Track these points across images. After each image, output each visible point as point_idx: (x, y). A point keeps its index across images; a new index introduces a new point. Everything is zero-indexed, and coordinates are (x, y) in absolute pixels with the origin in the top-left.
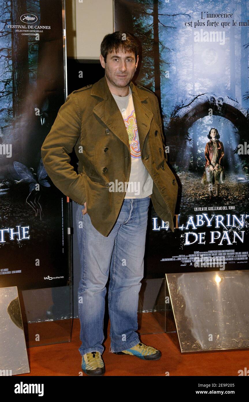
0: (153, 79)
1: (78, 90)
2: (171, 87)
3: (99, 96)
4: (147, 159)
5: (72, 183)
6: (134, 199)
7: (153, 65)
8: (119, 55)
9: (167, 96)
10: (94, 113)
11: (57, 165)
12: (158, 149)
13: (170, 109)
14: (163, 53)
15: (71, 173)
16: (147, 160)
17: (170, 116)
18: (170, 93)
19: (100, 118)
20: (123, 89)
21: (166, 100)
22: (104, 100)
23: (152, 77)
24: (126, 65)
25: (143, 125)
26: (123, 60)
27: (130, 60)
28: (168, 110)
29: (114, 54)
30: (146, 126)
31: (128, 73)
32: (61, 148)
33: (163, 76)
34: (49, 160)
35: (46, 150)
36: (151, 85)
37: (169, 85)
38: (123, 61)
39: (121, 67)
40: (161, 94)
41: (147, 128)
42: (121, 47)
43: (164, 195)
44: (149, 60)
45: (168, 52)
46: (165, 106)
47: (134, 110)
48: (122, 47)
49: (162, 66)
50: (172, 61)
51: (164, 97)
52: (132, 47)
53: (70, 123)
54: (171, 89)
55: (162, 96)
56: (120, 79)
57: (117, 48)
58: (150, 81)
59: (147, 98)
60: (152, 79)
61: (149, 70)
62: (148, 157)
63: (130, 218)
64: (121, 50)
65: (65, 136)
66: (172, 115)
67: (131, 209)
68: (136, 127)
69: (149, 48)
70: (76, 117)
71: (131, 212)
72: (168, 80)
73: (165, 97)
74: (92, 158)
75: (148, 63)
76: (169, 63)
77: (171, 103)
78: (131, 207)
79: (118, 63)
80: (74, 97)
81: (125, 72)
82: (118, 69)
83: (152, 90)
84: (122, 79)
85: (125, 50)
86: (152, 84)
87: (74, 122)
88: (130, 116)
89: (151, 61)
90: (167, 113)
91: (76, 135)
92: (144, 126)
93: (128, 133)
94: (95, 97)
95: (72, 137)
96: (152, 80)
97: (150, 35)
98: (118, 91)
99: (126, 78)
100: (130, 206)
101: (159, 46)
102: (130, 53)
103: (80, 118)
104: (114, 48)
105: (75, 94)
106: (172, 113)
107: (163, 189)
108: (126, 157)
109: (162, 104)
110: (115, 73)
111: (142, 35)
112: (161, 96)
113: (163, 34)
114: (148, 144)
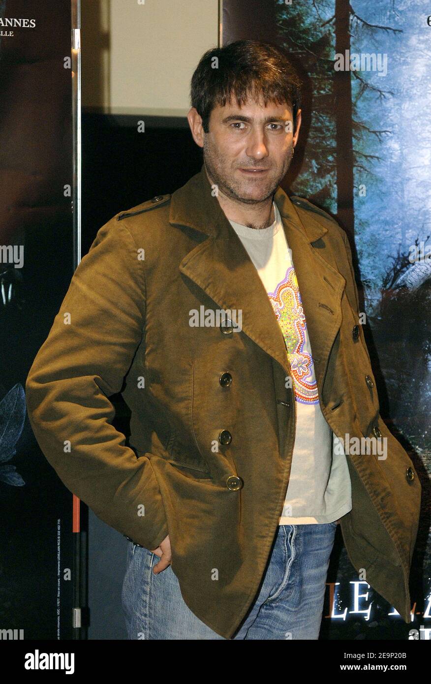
0: (333, 177)
1: (129, 211)
2: (384, 200)
3: (192, 226)
4: (336, 407)
5: (124, 483)
6: (298, 526)
7: (332, 137)
8: (246, 112)
9: (372, 228)
10: (182, 274)
11: (79, 427)
12: (363, 379)
13: (379, 264)
14: (363, 101)
15: (121, 453)
16: (337, 411)
17: (380, 283)
18: (382, 218)
19: (201, 289)
20: (256, 206)
21: (369, 238)
22: (208, 237)
23: (328, 172)
24: (265, 142)
25: (324, 309)
26: (258, 126)
27: (279, 127)
28: (374, 268)
29: (232, 109)
30: (332, 312)
31: (272, 164)
32: (90, 378)
33: (361, 167)
34: (53, 414)
35: (45, 385)
36: (326, 193)
37: (378, 195)
38: (258, 128)
39: (254, 147)
40: (356, 221)
41: (335, 317)
42: (253, 89)
43: (386, 513)
44: (322, 123)
45: (378, 98)
46: (366, 255)
47: (291, 266)
48: (256, 87)
49: (358, 139)
50: (387, 127)
51: (364, 229)
52: (284, 88)
53: (112, 303)
54: (384, 208)
55: (357, 227)
56: (249, 179)
57: (240, 90)
58: (323, 181)
59: (326, 234)
60: (328, 177)
61: (320, 150)
62: (338, 401)
63: (285, 583)
64: (254, 98)
65: (99, 343)
66: (385, 282)
67: (289, 557)
68: (302, 314)
69: (323, 86)
70: (130, 287)
71: (289, 565)
72: (377, 180)
73: (368, 229)
74: (182, 405)
75: (319, 130)
76: (380, 132)
77: (385, 247)
78: (289, 550)
79: (245, 134)
80: (122, 230)
81: (264, 159)
82: (243, 153)
83: (327, 210)
84: (256, 180)
85: (264, 96)
86: (329, 189)
87: (124, 300)
88: (282, 282)
89: (328, 124)
90: (370, 277)
91: (133, 341)
92: (326, 313)
93: (283, 331)
94: (182, 228)
95: (123, 345)
96: (329, 179)
97: (324, 49)
98: (243, 211)
99: (266, 178)
100: (288, 546)
101: (353, 82)
102: (279, 105)
103: (141, 289)
104: (233, 91)
105: (123, 222)
106: (386, 275)
107: (383, 494)
108: (279, 402)
109: (358, 248)
110: (233, 162)
111: (301, 48)
112: (355, 226)
113: (363, 46)
114: (338, 363)
